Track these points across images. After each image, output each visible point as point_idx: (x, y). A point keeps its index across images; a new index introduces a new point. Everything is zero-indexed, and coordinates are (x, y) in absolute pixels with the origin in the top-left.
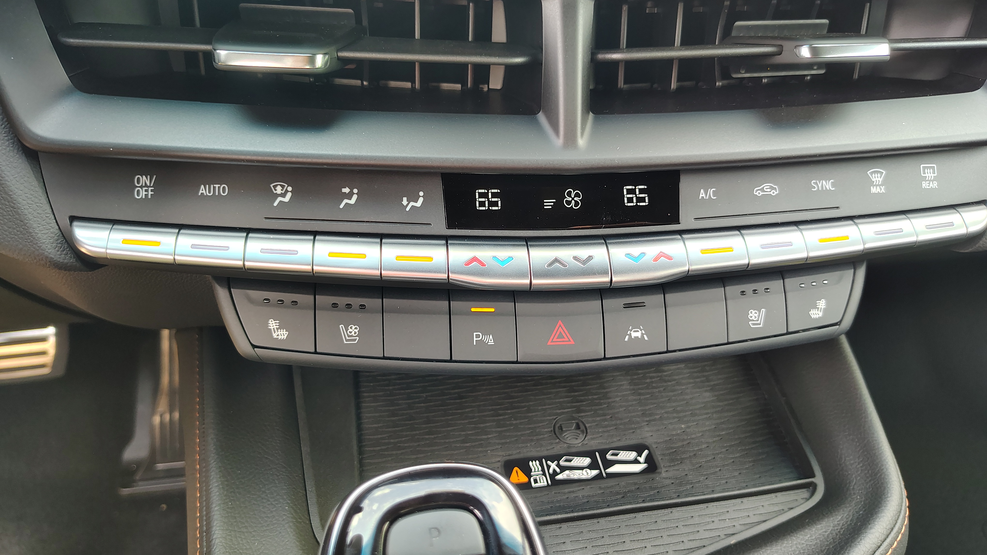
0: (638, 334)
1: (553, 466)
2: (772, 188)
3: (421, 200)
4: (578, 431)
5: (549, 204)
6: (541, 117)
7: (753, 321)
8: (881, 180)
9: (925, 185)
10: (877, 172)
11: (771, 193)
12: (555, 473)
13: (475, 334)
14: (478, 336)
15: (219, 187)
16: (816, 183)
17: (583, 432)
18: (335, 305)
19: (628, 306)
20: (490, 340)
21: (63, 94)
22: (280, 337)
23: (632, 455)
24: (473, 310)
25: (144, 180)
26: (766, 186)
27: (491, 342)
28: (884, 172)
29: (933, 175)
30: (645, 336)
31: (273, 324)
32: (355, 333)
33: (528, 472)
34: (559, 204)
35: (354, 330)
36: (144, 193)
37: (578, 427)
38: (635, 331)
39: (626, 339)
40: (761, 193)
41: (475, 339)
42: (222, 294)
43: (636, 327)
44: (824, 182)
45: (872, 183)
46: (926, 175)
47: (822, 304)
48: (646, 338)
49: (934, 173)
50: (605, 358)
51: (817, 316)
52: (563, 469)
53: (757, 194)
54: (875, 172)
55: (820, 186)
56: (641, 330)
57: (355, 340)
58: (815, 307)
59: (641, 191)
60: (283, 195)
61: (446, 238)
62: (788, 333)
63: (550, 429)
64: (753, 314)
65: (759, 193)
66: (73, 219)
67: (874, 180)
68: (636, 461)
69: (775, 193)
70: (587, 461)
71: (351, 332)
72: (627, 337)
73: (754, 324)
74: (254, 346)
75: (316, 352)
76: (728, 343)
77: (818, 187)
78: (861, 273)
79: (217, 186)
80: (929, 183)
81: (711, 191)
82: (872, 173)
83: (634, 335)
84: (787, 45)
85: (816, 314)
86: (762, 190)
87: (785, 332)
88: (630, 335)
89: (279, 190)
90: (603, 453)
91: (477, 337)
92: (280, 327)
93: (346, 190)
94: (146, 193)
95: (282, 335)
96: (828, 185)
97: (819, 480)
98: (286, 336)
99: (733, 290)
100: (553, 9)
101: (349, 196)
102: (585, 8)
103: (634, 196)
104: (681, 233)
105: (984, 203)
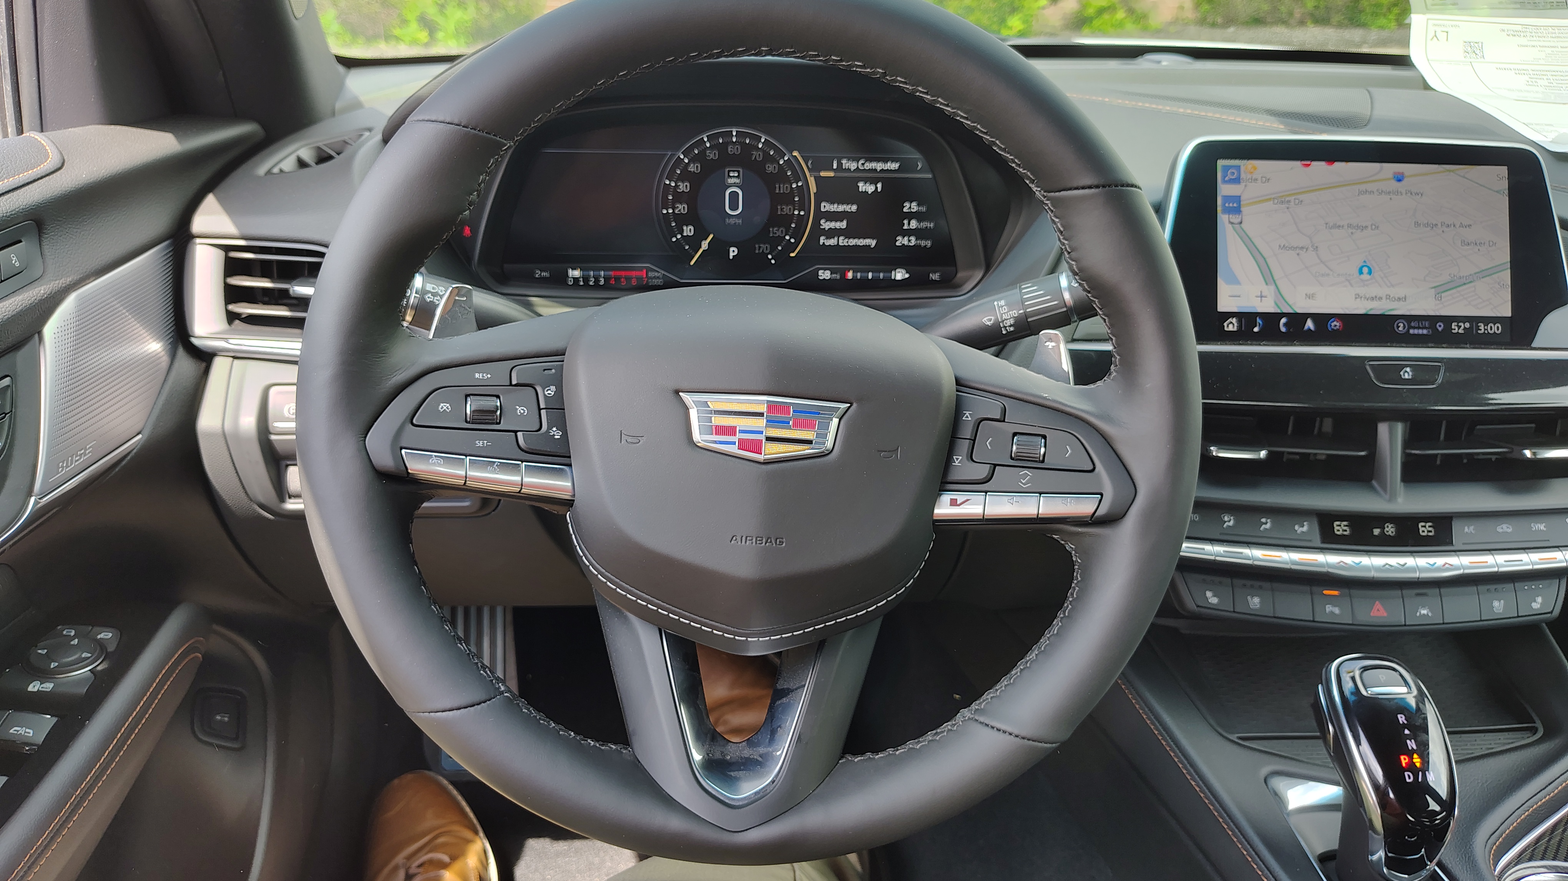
0: (1425, 612)
2: (1508, 527)
3: (1306, 527)
5: (1376, 532)
6: (1374, 482)
7: (1496, 607)
11: (1508, 530)
13: (1327, 606)
16: (1535, 526)
18: (1245, 585)
19: (1418, 595)
20: (1337, 611)
22: (1213, 602)
24: (1325, 592)
26: (1504, 526)
31: (1209, 594)
32: (1257, 602)
34: (1383, 532)
35: (1256, 600)
38: (1423, 610)
39: (1418, 614)
40: (1501, 530)
41: (1328, 610)
43: (1424, 607)
44: (1539, 525)
47: (1539, 599)
48: (1430, 614)
50: (1405, 625)
53: (1499, 530)
55: (1537, 527)
56: (1426, 609)
57: (1257, 606)
58: (1535, 601)
59: (1430, 527)
60: (1229, 521)
61: (1321, 549)
62: (1519, 617)
64: (1496, 604)
69: (1510, 530)
73: (1497, 610)
74: (1198, 606)
75: (1234, 612)
76: (1482, 621)
78: (1564, 582)
81: (1472, 528)
83: (1422, 612)
84: (1516, 448)
85: (1536, 606)
86: (1502, 528)
87: (1516, 615)
88: (1420, 613)
89: (1227, 519)
91: (1329, 608)
92: (1213, 596)
93: (1263, 520)
95: (1214, 600)
96: (1542, 527)
97: (1539, 724)
98: (1217, 601)
99: (1482, 588)
100: (1383, 429)
101: (1266, 523)
102: (1399, 428)
103: (1425, 529)
104: (1456, 552)
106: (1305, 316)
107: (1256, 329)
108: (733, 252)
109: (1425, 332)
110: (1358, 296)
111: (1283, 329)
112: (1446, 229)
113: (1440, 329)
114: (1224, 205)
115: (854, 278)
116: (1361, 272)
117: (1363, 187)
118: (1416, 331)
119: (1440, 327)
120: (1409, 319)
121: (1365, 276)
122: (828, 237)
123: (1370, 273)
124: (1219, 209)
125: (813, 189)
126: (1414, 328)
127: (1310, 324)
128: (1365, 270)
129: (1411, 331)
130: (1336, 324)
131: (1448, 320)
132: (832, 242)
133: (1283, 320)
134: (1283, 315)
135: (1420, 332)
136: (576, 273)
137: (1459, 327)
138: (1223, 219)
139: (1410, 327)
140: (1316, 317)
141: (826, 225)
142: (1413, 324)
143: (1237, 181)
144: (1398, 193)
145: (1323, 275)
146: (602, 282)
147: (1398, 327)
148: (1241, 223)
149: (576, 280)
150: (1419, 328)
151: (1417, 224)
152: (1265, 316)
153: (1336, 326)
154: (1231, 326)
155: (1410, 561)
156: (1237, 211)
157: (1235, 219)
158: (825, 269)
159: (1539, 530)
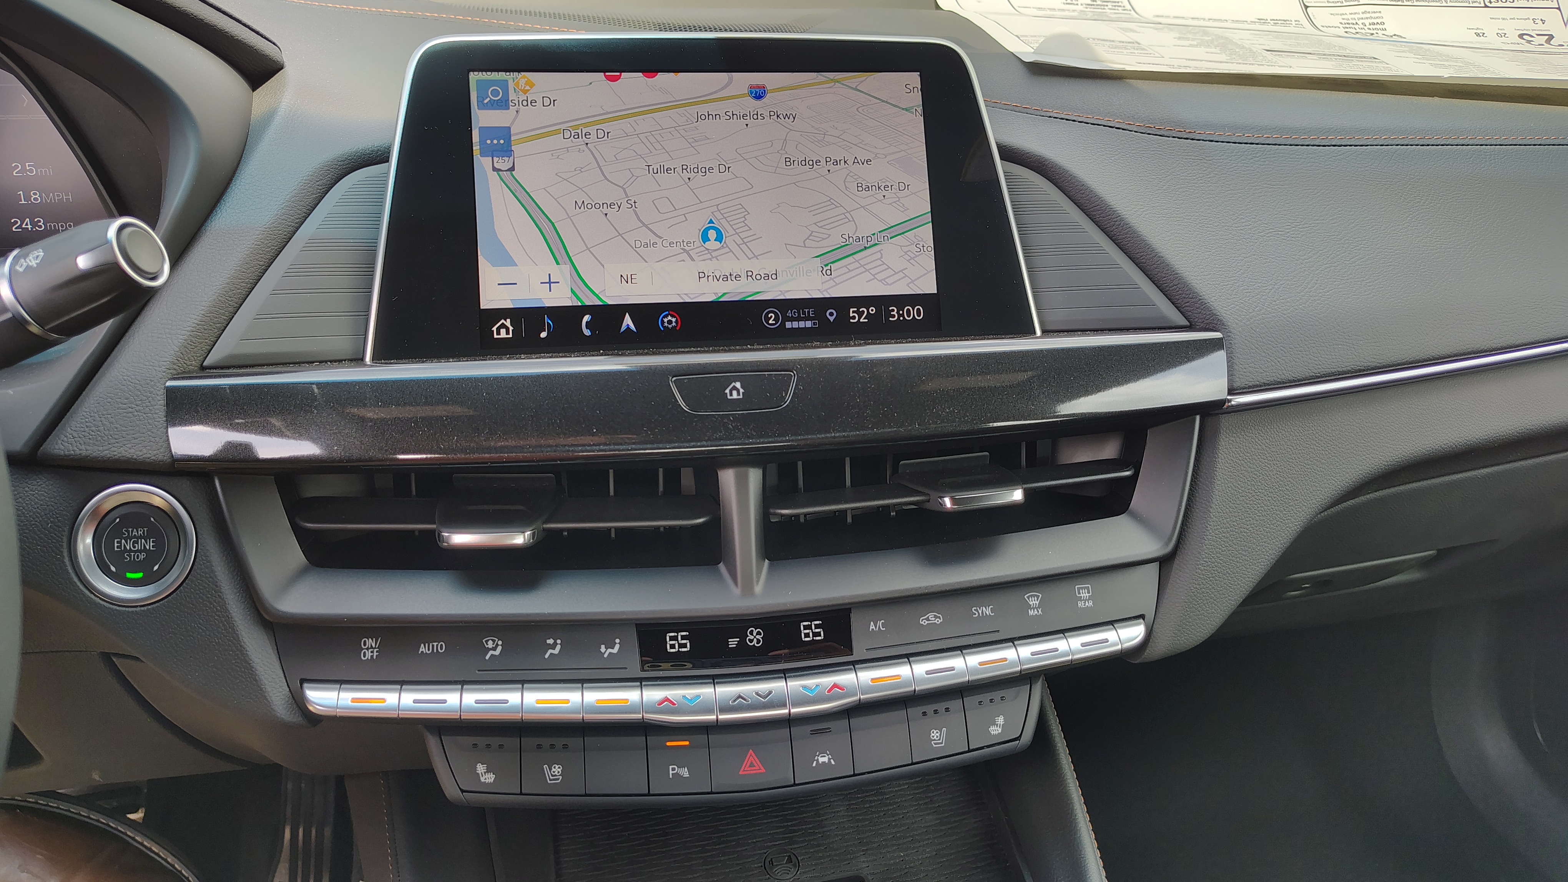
0: (825, 759)
2: (936, 617)
3: (617, 647)
4: (790, 865)
5: (733, 643)
6: (722, 566)
7: (935, 740)
8: (1037, 603)
9: (1080, 604)
10: (1034, 596)
11: (936, 621)
13: (671, 767)
14: (673, 769)
15: (437, 645)
16: (976, 610)
17: (795, 866)
18: (539, 746)
19: (815, 732)
20: (685, 772)
21: (302, 575)
22: (487, 781)
24: (668, 744)
25: (370, 642)
26: (931, 616)
27: (686, 775)
28: (1041, 595)
29: (1087, 595)
30: (832, 761)
31: (481, 768)
32: (558, 772)
34: (742, 643)
35: (557, 769)
36: (370, 654)
37: (790, 860)
38: (822, 757)
39: (814, 765)
40: (927, 622)
41: (671, 772)
42: (433, 742)
43: (823, 752)
44: (984, 609)
45: (1029, 607)
46: (1082, 595)
47: (1000, 720)
48: (833, 762)
49: (1089, 592)
50: (795, 785)
51: (997, 732)
53: (923, 623)
54: (1031, 596)
55: (980, 612)
56: (828, 755)
57: (558, 779)
58: (994, 724)
59: (817, 627)
60: (494, 649)
61: (641, 680)
62: (969, 751)
63: (760, 865)
64: (935, 734)
65: (925, 622)
66: (305, 680)
67: (1031, 603)
69: (940, 621)
71: (554, 772)
72: (815, 762)
73: (935, 744)
74: (463, 791)
75: (521, 794)
76: (913, 764)
77: (979, 613)
78: (1038, 687)
79: (435, 644)
80: (1085, 603)
81: (880, 623)
82: (1028, 597)
83: (821, 760)
84: (933, 494)
85: (995, 730)
86: (928, 619)
87: (967, 749)
88: (818, 760)
89: (490, 645)
92: (488, 771)
93: (550, 641)
94: (372, 654)
95: (489, 778)
96: (988, 611)
98: (493, 779)
99: (915, 711)
100: (728, 477)
101: (553, 647)
102: (754, 476)
103: (811, 632)
104: (854, 663)
105: (1142, 617)
106: (620, 310)
107: (543, 335)
109: (809, 324)
110: (701, 275)
111: (587, 332)
112: (831, 166)
113: (832, 319)
114: (482, 142)
116: (705, 238)
117: (703, 109)
118: (795, 325)
119: (831, 316)
120: (784, 306)
121: (712, 244)
123: (719, 238)
124: (476, 148)
126: (792, 319)
127: (628, 321)
128: (712, 234)
129: (788, 325)
130: (669, 321)
131: (843, 304)
133: (587, 318)
134: (585, 309)
135: (802, 324)
137: (860, 314)
138: (482, 164)
139: (787, 319)
140: (636, 310)
142: (789, 314)
143: (503, 104)
144: (756, 116)
145: (646, 245)
147: (767, 319)
148: (512, 169)
150: (799, 319)
151: (788, 161)
152: (556, 312)
153: (670, 322)
154: (503, 331)
155: (776, 686)
156: (506, 151)
157: (503, 163)
159: (984, 617)
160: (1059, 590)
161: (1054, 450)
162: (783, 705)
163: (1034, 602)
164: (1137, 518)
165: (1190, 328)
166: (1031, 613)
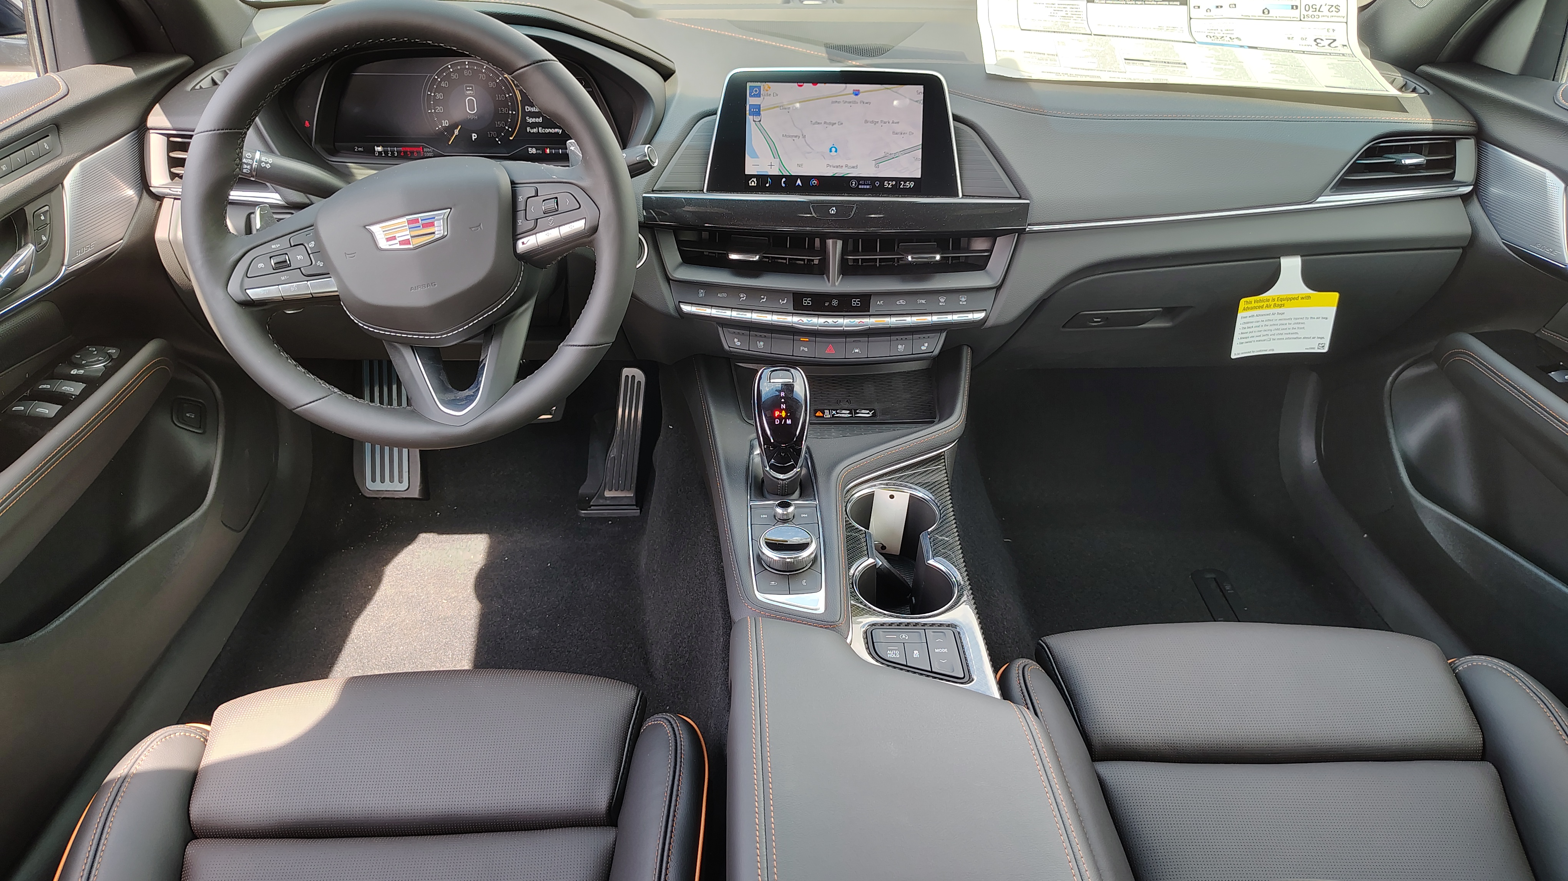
0: (858, 351)
1: (834, 412)
3: (785, 301)
4: (847, 404)
5: (827, 304)
6: (825, 276)
8: (944, 301)
10: (942, 298)
11: (903, 303)
12: (834, 414)
13: (801, 347)
15: (724, 294)
16: (919, 301)
18: (756, 335)
19: (855, 341)
20: (806, 349)
21: (680, 265)
23: (868, 411)
24: (801, 338)
25: (702, 291)
26: (901, 301)
28: (945, 298)
29: (964, 300)
31: (736, 340)
33: (824, 413)
34: (830, 304)
35: (762, 343)
37: (847, 402)
39: (854, 353)
42: (720, 329)
43: (856, 346)
45: (940, 302)
46: (960, 299)
47: (926, 345)
48: (861, 352)
50: (846, 358)
51: (926, 349)
52: (837, 413)
56: (859, 348)
57: (761, 347)
58: (924, 345)
59: (858, 301)
61: (793, 313)
62: (913, 354)
63: (835, 401)
64: (900, 347)
65: (899, 303)
66: (679, 302)
67: (940, 300)
68: (868, 413)
70: (848, 412)
73: (899, 350)
74: (727, 348)
75: (749, 350)
76: (890, 356)
78: (944, 335)
80: (963, 302)
81: (881, 302)
82: (940, 298)
83: (856, 351)
84: (902, 255)
85: (923, 348)
87: (911, 353)
89: (742, 296)
90: (855, 410)
93: (763, 297)
94: (703, 295)
95: (739, 343)
96: (923, 301)
97: (937, 419)
99: (894, 338)
100: (830, 242)
101: (763, 299)
102: (840, 243)
103: (855, 303)
104: (870, 315)
105: (986, 310)
106: (796, 177)
107: (767, 185)
108: (474, 136)
109: (868, 187)
110: (828, 165)
111: (783, 185)
112: (883, 124)
113: (877, 185)
114: (750, 110)
115: (551, 153)
116: (831, 151)
117: (834, 99)
118: (863, 187)
119: (877, 184)
120: (859, 179)
121: (833, 153)
122: (532, 128)
123: (836, 151)
124: (747, 112)
125: (519, 98)
126: (861, 184)
127: (799, 182)
128: (833, 149)
129: (860, 187)
130: (814, 182)
131: (882, 180)
132: (535, 130)
133: (784, 180)
134: (783, 176)
135: (865, 187)
136: (380, 149)
137: (889, 184)
138: (749, 118)
139: (859, 184)
140: (802, 178)
141: (531, 120)
142: (861, 182)
143: (759, 95)
144: (855, 102)
145: (809, 153)
146: (396, 155)
147: (852, 184)
148: (760, 121)
149: (380, 153)
150: (864, 185)
151: (866, 122)
152: (771, 177)
153: (814, 183)
154: (753, 183)
155: (840, 321)
156: (759, 114)
157: (757, 119)
158: (532, 147)
159: (922, 303)
160: (954, 296)
161: (969, 244)
162: (842, 327)
163: (942, 300)
164: (986, 271)
165: (1020, 198)
166: (940, 304)
